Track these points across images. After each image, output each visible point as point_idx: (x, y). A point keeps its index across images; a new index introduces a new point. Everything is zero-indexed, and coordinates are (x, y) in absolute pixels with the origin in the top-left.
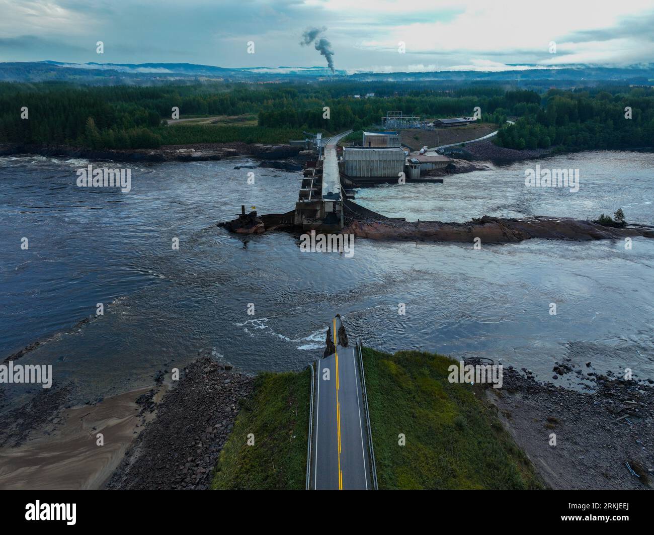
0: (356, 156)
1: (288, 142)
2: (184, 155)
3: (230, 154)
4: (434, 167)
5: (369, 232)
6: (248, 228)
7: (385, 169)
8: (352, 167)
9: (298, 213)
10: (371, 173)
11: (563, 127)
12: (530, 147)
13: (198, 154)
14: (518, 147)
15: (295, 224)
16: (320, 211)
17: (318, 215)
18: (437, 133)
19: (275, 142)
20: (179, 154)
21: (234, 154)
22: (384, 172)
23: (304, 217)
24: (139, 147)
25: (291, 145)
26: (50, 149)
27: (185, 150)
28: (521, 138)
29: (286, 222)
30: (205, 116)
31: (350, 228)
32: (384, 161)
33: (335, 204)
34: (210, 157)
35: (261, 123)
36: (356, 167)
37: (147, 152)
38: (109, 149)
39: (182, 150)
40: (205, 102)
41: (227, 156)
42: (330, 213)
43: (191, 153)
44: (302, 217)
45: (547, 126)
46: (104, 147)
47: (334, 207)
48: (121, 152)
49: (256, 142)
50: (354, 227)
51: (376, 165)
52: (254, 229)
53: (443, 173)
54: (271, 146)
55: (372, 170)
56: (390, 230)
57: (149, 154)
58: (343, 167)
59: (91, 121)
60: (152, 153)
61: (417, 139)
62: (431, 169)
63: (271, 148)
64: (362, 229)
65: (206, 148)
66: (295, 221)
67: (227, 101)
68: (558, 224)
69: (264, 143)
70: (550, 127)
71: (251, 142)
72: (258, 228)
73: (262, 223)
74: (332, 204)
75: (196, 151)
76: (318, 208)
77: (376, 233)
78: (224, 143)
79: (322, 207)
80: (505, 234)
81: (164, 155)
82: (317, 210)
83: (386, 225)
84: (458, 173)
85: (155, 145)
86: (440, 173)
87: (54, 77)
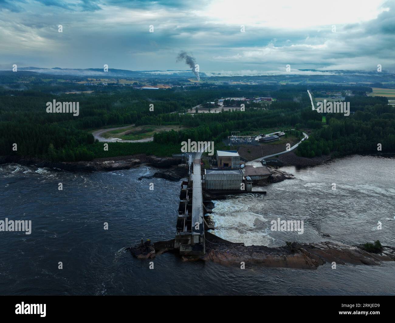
0: (212, 178)
1: (171, 156)
2: (108, 166)
3: (136, 163)
4: (261, 178)
5: (221, 259)
6: (145, 254)
7: (230, 184)
8: (210, 183)
9: (177, 241)
10: (222, 187)
11: (337, 140)
12: (318, 155)
13: (116, 165)
14: (311, 156)
15: (175, 247)
16: (190, 240)
17: (189, 242)
18: (261, 148)
19: (163, 156)
20: (104, 165)
21: (139, 163)
22: (230, 187)
23: (180, 244)
24: (80, 160)
25: (173, 158)
26: (26, 160)
27: (109, 162)
28: (312, 151)
29: (169, 246)
30: (122, 125)
31: (210, 254)
32: (230, 180)
33: (200, 236)
34: (124, 167)
35: (155, 140)
36: (213, 183)
37: (85, 164)
38: (62, 161)
39: (106, 162)
40: (122, 117)
41: (134, 165)
42: (197, 244)
43: (112, 165)
44: (179, 244)
45: (327, 140)
46: (59, 161)
47: (200, 240)
48: (69, 163)
49: (152, 155)
50: (212, 254)
51: (225, 183)
52: (149, 255)
53: (266, 183)
54: (161, 159)
55: (222, 185)
56: (234, 258)
57: (86, 166)
58: (204, 185)
59: (52, 146)
60: (88, 165)
61: (249, 152)
62: (259, 179)
63: (161, 160)
64: (217, 256)
65: (122, 159)
66: (175, 246)
67: (135, 115)
68: (339, 251)
69: (158, 156)
70: (329, 141)
71: (149, 154)
72: (151, 255)
73: (153, 250)
74: (198, 237)
75: (115, 163)
76: (189, 239)
77: (225, 260)
78: (133, 155)
79: (192, 239)
80: (307, 263)
81: (95, 167)
82: (189, 240)
83: (232, 254)
84: (275, 183)
85: (90, 159)
86: (264, 183)
87: (34, 80)
